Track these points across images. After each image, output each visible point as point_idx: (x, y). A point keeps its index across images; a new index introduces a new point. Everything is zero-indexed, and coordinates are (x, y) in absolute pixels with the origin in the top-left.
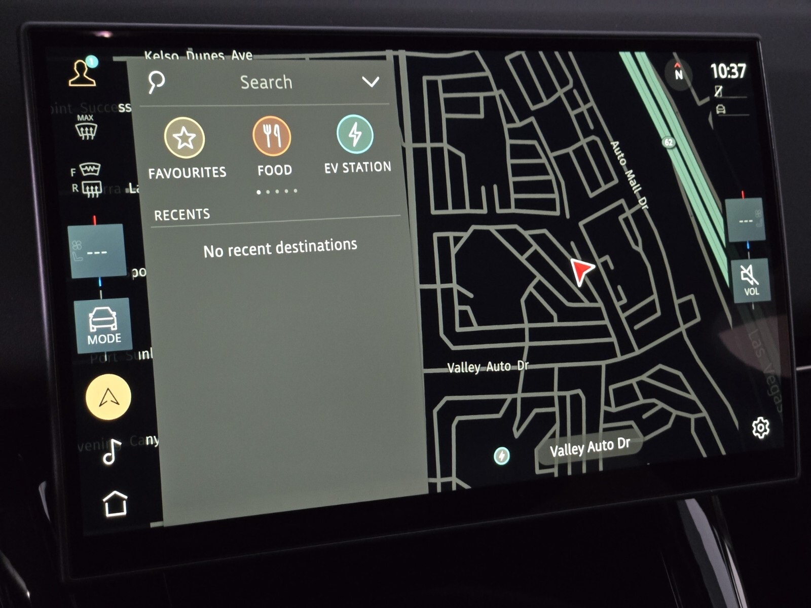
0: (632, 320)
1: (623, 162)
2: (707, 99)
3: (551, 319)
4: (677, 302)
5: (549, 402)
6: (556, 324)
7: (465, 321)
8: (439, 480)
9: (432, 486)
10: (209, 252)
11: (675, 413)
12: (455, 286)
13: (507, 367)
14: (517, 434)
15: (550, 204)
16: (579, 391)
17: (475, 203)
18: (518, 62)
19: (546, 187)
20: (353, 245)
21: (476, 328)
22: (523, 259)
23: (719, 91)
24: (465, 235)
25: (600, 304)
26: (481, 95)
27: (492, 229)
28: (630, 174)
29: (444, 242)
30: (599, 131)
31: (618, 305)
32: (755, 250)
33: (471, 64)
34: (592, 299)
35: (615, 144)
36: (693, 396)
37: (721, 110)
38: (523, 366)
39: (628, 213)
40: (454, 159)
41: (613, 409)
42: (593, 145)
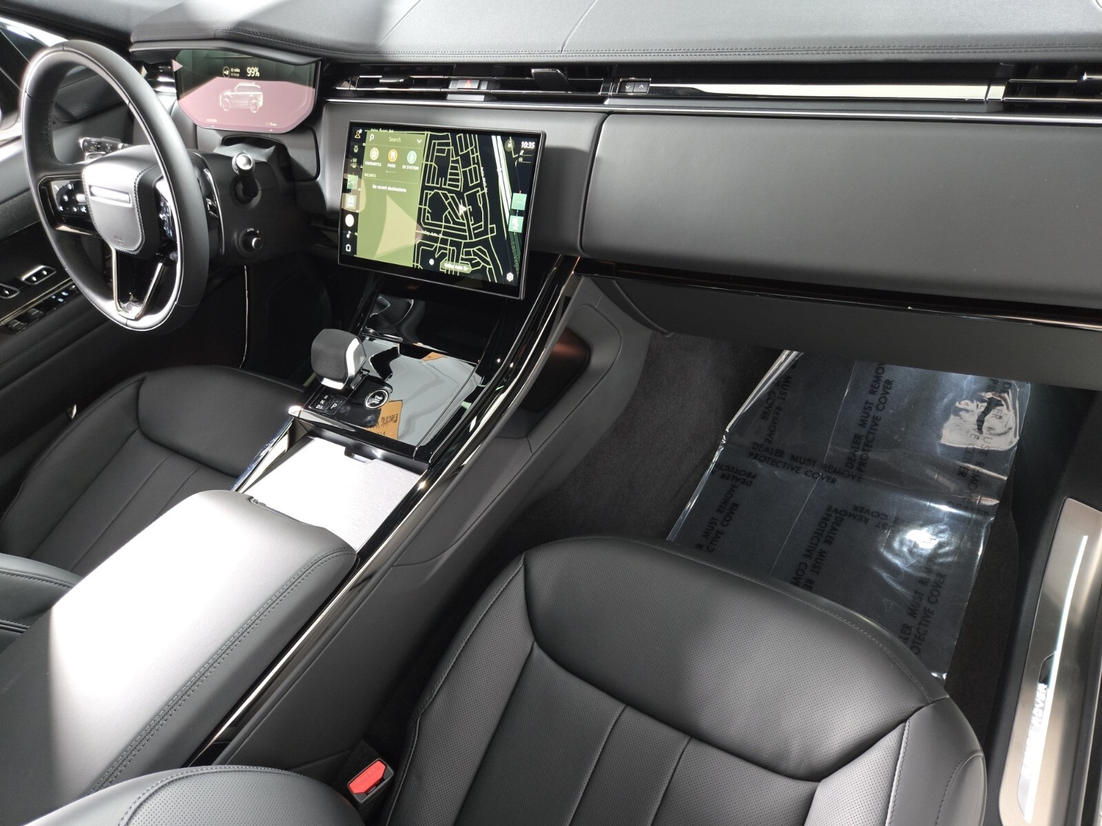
0: (474, 229)
1: (483, 175)
2: (517, 155)
3: (450, 223)
4: (489, 226)
5: (446, 249)
6: (451, 225)
7: (428, 219)
8: (415, 264)
9: (414, 265)
10: (374, 187)
11: (482, 264)
12: (427, 207)
13: (435, 235)
14: (436, 256)
15: (457, 186)
16: (454, 248)
17: (437, 183)
18: (460, 137)
19: (457, 180)
20: (405, 190)
21: (430, 221)
22: (446, 203)
23: (522, 152)
24: (433, 193)
25: (465, 222)
26: (447, 148)
27: (440, 192)
28: (484, 179)
29: (427, 193)
30: (478, 164)
31: (471, 223)
32: (520, 213)
33: (446, 137)
34: (463, 220)
35: (482, 168)
36: (489, 259)
37: (521, 160)
38: (441, 236)
39: (480, 193)
40: (435, 168)
41: (464, 257)
42: (475, 168)
